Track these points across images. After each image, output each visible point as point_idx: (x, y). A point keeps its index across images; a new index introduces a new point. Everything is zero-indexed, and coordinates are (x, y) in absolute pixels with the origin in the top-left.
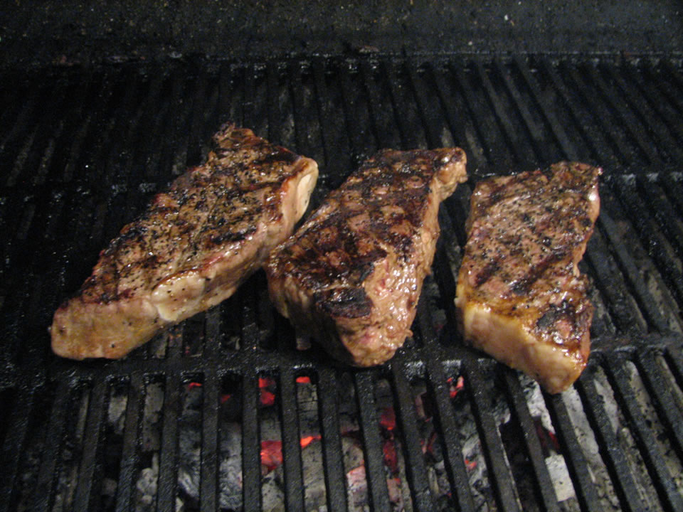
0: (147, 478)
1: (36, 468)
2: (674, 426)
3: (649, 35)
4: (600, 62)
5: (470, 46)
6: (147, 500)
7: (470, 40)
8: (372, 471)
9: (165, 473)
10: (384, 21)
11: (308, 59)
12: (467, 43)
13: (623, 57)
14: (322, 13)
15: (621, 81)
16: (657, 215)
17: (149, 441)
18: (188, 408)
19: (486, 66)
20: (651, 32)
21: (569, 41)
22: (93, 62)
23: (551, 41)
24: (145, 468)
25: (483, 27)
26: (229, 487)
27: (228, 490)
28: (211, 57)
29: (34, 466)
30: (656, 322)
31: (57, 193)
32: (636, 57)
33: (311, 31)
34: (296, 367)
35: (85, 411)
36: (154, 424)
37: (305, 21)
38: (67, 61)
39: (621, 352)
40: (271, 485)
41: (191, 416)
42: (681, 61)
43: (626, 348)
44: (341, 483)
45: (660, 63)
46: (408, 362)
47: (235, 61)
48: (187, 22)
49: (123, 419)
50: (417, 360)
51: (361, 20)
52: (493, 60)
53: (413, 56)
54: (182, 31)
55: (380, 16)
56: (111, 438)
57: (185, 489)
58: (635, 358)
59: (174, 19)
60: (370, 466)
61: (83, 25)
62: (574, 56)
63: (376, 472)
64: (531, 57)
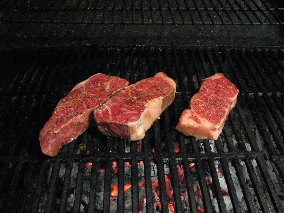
0: (72, 198)
1: (32, 193)
2: (256, 184)
3: (266, 39)
4: (246, 50)
5: (198, 42)
6: (71, 205)
7: (198, 40)
8: (148, 194)
9: (78, 192)
10: (166, 32)
11: (136, 47)
12: (197, 41)
13: (255, 48)
14: (143, 29)
15: (253, 57)
16: (260, 109)
17: (73, 184)
18: (88, 173)
19: (202, 51)
20: (268, 38)
21: (236, 41)
22: (58, 46)
23: (229, 41)
24: (72, 194)
25: (203, 35)
26: (101, 202)
27: (100, 202)
28: (101, 45)
29: (31, 193)
30: (254, 147)
31: (44, 94)
32: (260, 48)
33: (139, 35)
34: (124, 158)
35: (51, 173)
36: (75, 179)
37: (136, 31)
38: (48, 45)
39: (240, 157)
40: (116, 201)
41: (89, 176)
42: (277, 50)
43: (242, 156)
44: (137, 198)
45: (269, 50)
46: (163, 158)
47: (110, 47)
48: (93, 32)
49: (64, 176)
50: (166, 158)
51: (157, 32)
52: (205, 49)
53: (175, 46)
54: (91, 35)
55: (164, 30)
56: (60, 183)
57: (85, 202)
58: (244, 160)
59: (88, 30)
60: (147, 193)
61: (55, 32)
62: (236, 47)
63: (149, 195)
64: (220, 47)
